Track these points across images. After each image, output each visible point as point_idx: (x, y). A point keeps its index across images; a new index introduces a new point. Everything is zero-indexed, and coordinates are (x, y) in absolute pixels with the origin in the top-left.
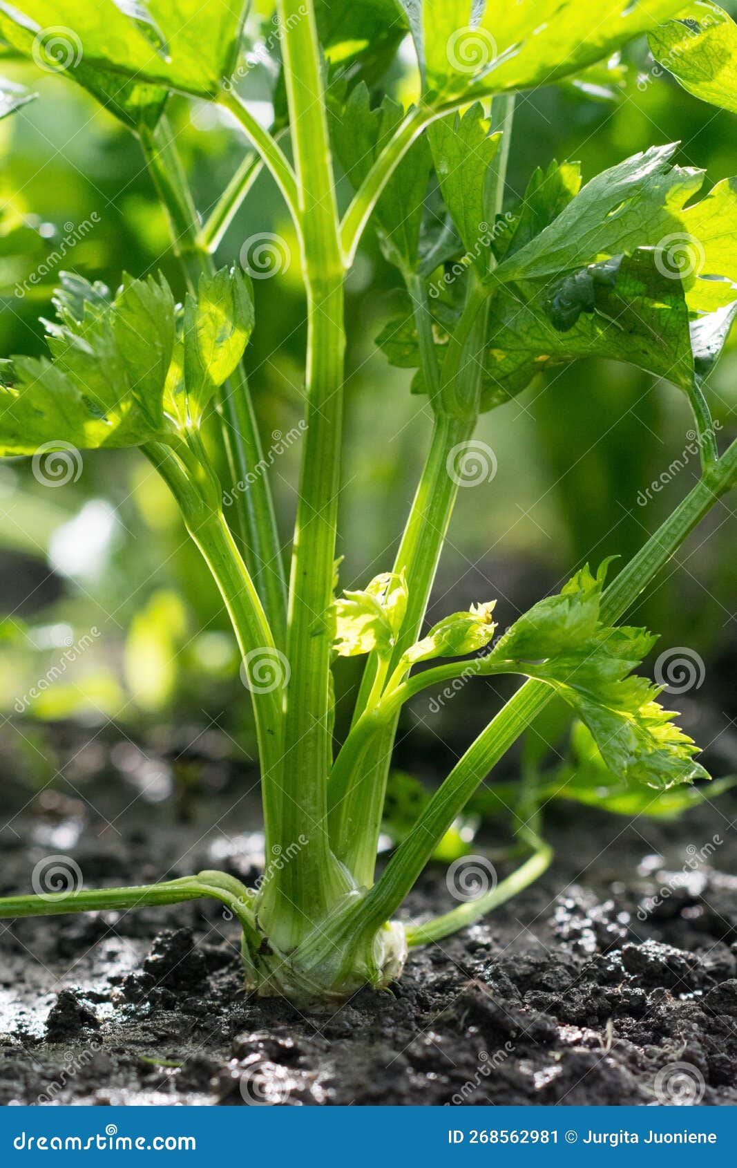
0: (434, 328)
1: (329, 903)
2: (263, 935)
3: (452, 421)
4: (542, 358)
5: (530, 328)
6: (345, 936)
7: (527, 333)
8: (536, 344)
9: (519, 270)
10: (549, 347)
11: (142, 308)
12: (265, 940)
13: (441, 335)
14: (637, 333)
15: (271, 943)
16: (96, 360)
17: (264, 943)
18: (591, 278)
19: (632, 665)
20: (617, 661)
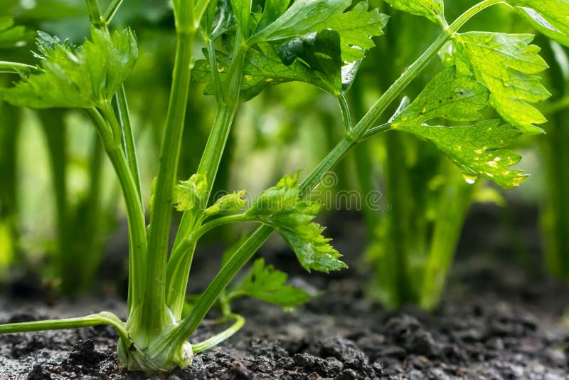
0: (218, 64)
1: (163, 328)
2: (131, 342)
3: (227, 107)
4: (269, 80)
5: (264, 66)
6: (170, 344)
7: (263, 68)
8: (267, 73)
9: (265, 37)
10: (273, 75)
11: (99, 42)
12: (133, 344)
13: (220, 68)
14: (316, 69)
15: (135, 346)
16: (78, 65)
17: (132, 345)
18: (302, 42)
19: (311, 218)
20: (305, 216)
